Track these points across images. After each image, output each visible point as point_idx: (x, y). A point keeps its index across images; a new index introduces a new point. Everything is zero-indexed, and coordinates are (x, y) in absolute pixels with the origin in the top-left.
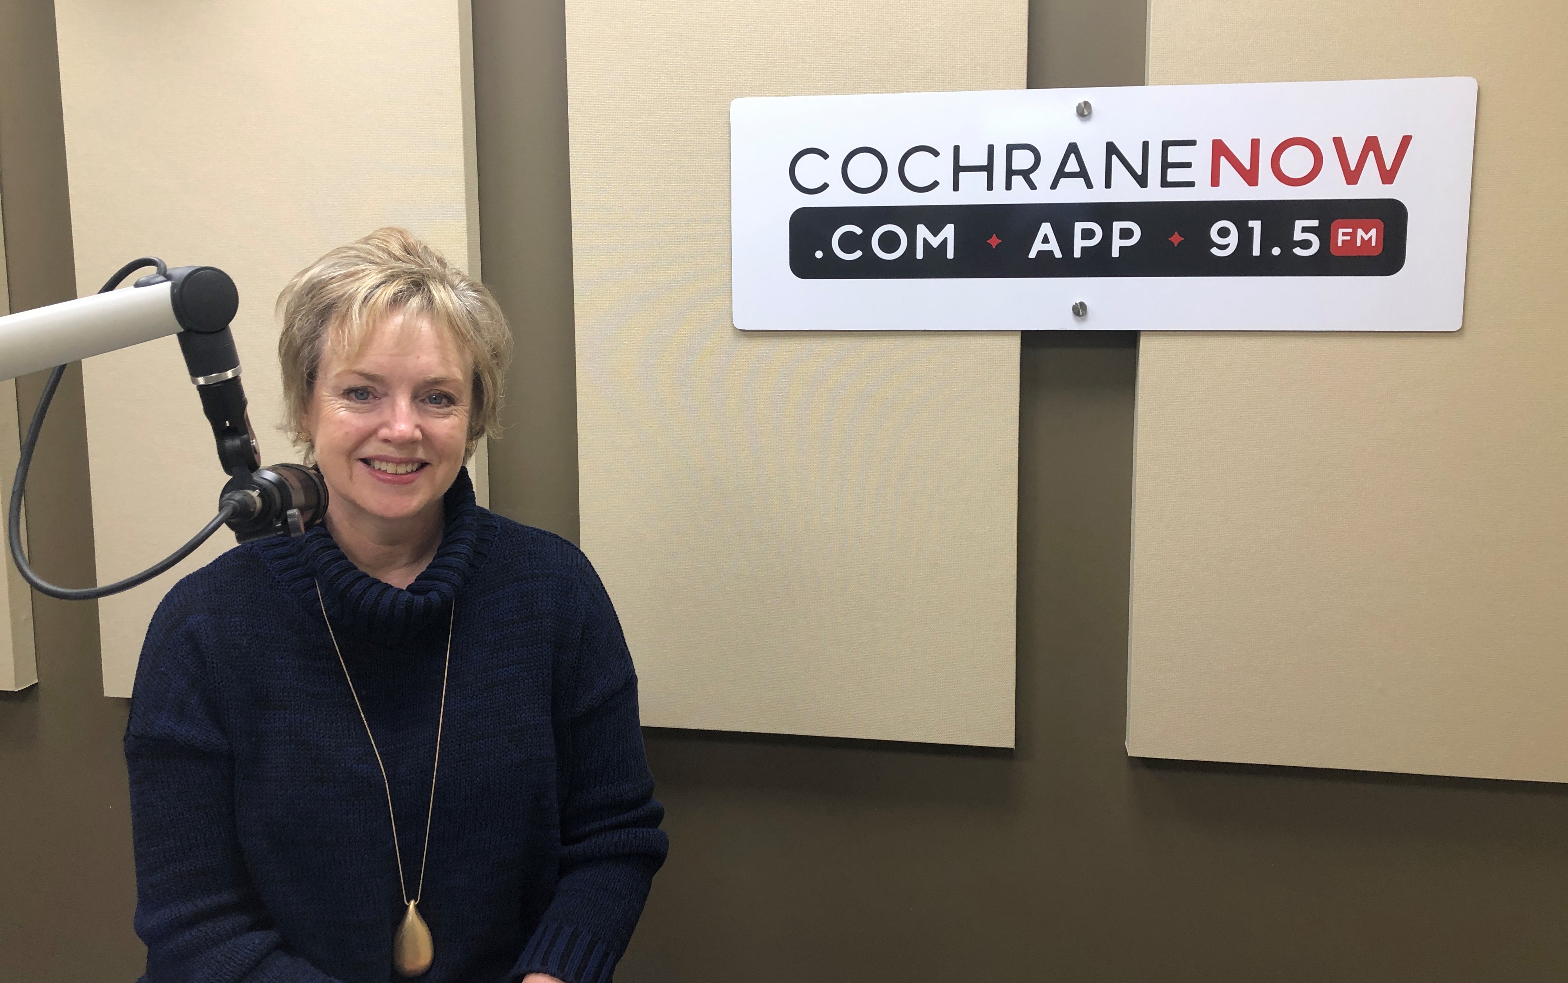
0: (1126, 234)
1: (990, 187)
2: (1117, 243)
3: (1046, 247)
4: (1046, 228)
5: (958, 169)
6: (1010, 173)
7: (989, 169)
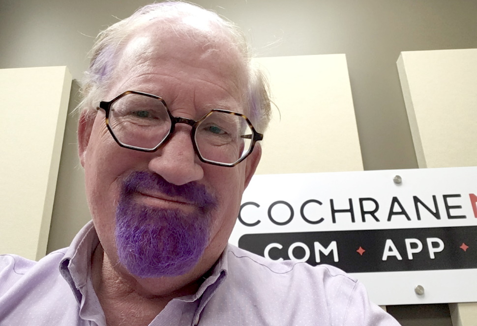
0: (435, 245)
1: (353, 220)
2: (432, 251)
3: (391, 254)
4: (389, 243)
5: (334, 211)
6: (363, 213)
7: (351, 210)
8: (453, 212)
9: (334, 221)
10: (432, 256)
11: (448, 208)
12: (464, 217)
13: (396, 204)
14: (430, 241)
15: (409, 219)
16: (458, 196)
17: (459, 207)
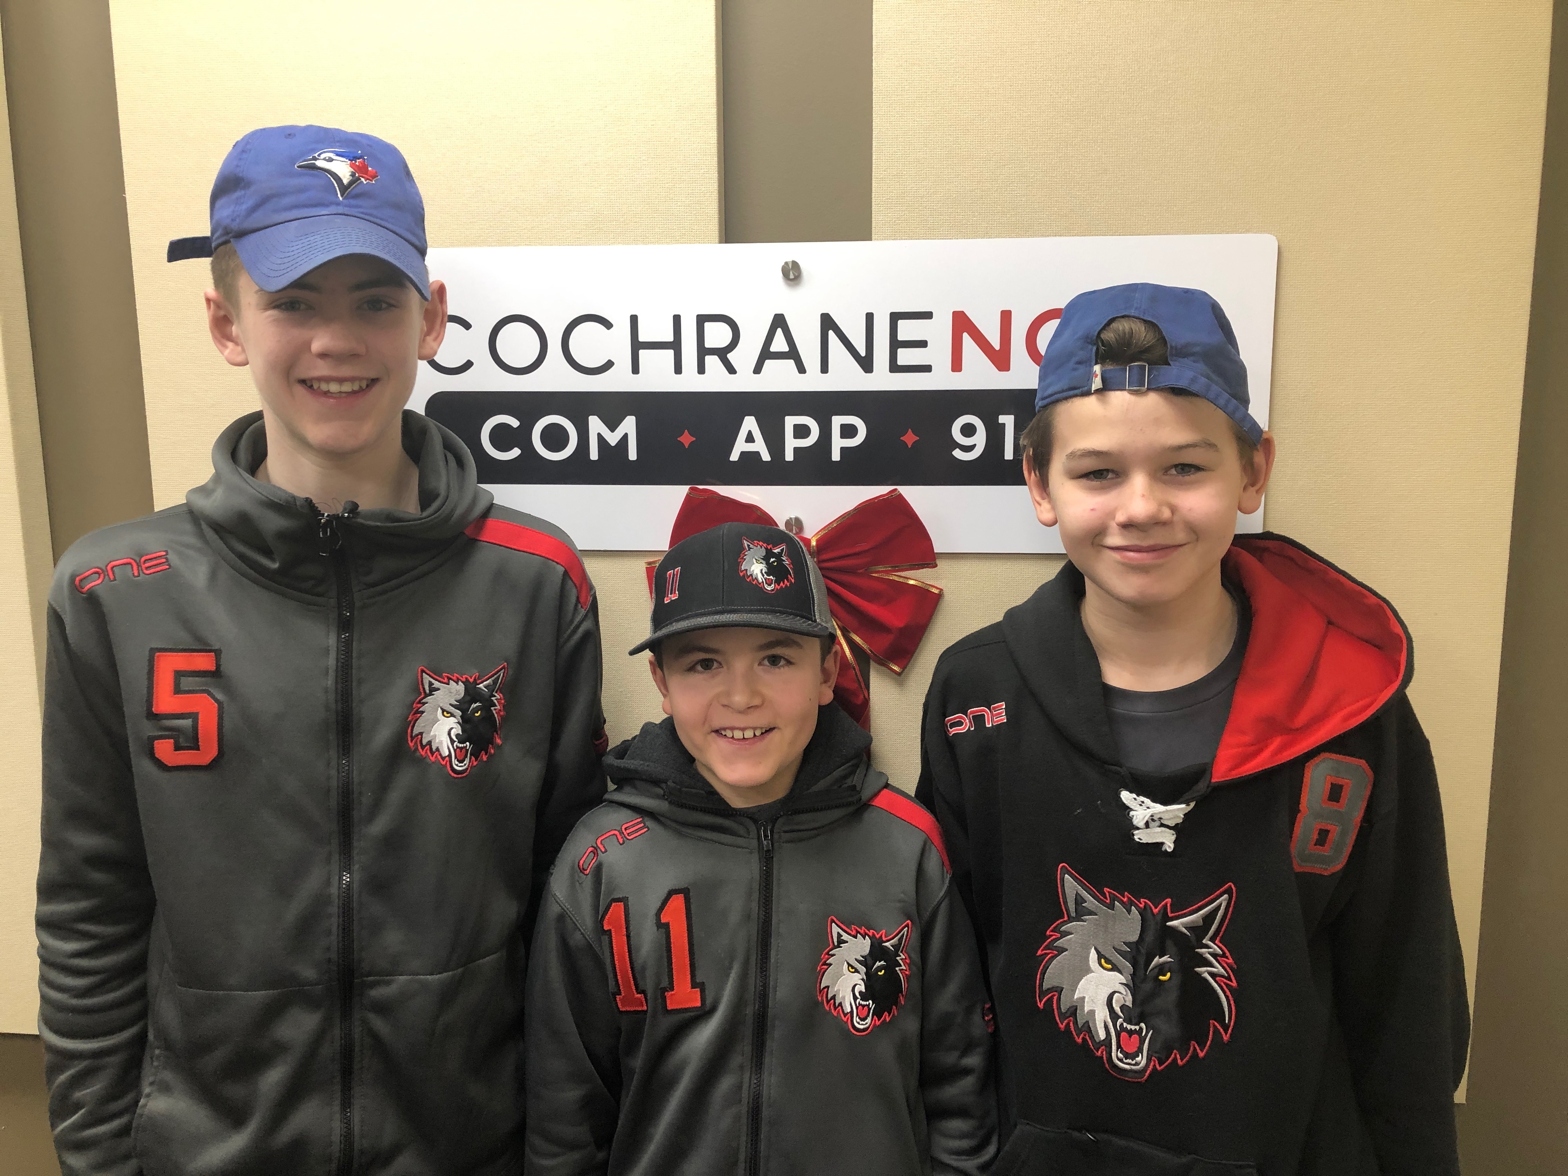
0: (848, 431)
1: (678, 369)
2: (838, 443)
3: (750, 447)
4: (750, 424)
5: (637, 346)
6: (703, 352)
7: (676, 345)
8: (905, 357)
9: (635, 370)
10: (836, 456)
11: (896, 344)
12: (927, 369)
13: (779, 332)
14: (837, 421)
15: (802, 369)
16: (928, 315)
17: (923, 344)
